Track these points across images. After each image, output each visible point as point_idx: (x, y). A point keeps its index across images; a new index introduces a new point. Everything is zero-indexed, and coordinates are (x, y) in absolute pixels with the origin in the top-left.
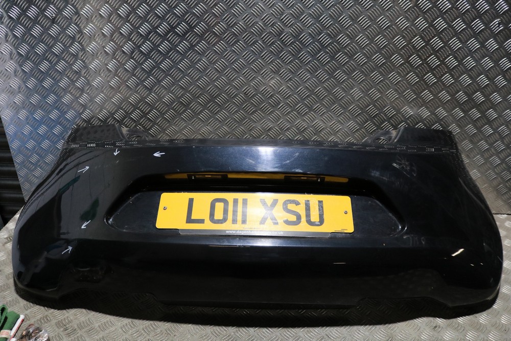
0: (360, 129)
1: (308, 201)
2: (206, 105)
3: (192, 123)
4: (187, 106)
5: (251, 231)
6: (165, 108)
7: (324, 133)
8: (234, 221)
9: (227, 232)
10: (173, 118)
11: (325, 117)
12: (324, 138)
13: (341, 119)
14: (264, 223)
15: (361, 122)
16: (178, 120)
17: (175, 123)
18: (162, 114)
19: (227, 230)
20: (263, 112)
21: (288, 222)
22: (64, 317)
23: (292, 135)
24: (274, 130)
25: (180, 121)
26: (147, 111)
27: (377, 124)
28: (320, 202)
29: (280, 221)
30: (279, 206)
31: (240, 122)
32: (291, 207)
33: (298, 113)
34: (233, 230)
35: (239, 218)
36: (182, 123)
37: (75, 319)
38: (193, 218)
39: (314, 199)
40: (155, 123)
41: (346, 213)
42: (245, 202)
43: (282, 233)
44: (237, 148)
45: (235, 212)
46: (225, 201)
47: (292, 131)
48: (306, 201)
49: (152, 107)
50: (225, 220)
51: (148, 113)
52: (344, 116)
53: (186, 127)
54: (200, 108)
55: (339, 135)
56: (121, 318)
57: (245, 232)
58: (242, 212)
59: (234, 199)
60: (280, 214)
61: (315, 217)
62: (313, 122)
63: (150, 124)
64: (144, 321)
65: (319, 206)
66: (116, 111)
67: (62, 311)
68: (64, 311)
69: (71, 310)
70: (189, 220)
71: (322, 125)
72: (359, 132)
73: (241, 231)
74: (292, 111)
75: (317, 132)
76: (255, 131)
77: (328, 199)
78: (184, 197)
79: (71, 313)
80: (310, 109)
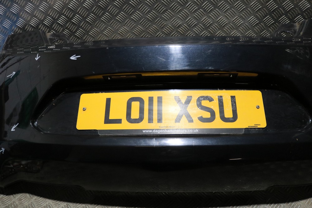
0: (259, 23)
1: (221, 97)
2: (121, 8)
3: (111, 24)
4: (105, 9)
5: (167, 130)
6: (86, 12)
7: (228, 28)
8: (150, 120)
9: (144, 131)
10: (94, 21)
11: (229, 13)
12: (227, 32)
13: (243, 15)
14: (179, 122)
15: (261, 17)
16: (98, 22)
17: (97, 25)
18: (84, 18)
19: (144, 130)
20: (173, 11)
21: (202, 119)
22: (11, 202)
23: (199, 30)
24: (183, 27)
25: (100, 23)
26: (71, 16)
27: (276, 18)
28: (233, 98)
29: (195, 119)
30: (193, 103)
31: (153, 21)
32: (205, 103)
33: (205, 11)
34: (150, 130)
35: (155, 117)
36: (102, 24)
37: (20, 204)
38: (111, 118)
39: (226, 94)
40: (79, 27)
41: (258, 107)
42: (160, 99)
43: (197, 131)
44: (150, 47)
45: (151, 111)
46: (140, 100)
47: (199, 27)
48: (219, 96)
49: (75, 12)
50: (141, 119)
51: (72, 18)
52: (246, 11)
53: (106, 28)
54: (116, 11)
55: (241, 29)
56: (58, 202)
57: (161, 131)
58: (158, 110)
59: (149, 97)
60: (194, 111)
61: (228, 113)
62: (217, 18)
63: (75, 27)
64: (78, 204)
65: (232, 102)
66: (45, 18)
67: (10, 196)
68: (12, 196)
69: (17, 195)
70: (107, 121)
71: (225, 21)
72: (259, 26)
73: (158, 130)
74: (199, 9)
75: (221, 27)
76: (166, 29)
77: (239, 94)
78: (102, 97)
79: (17, 198)
80: (216, 6)
